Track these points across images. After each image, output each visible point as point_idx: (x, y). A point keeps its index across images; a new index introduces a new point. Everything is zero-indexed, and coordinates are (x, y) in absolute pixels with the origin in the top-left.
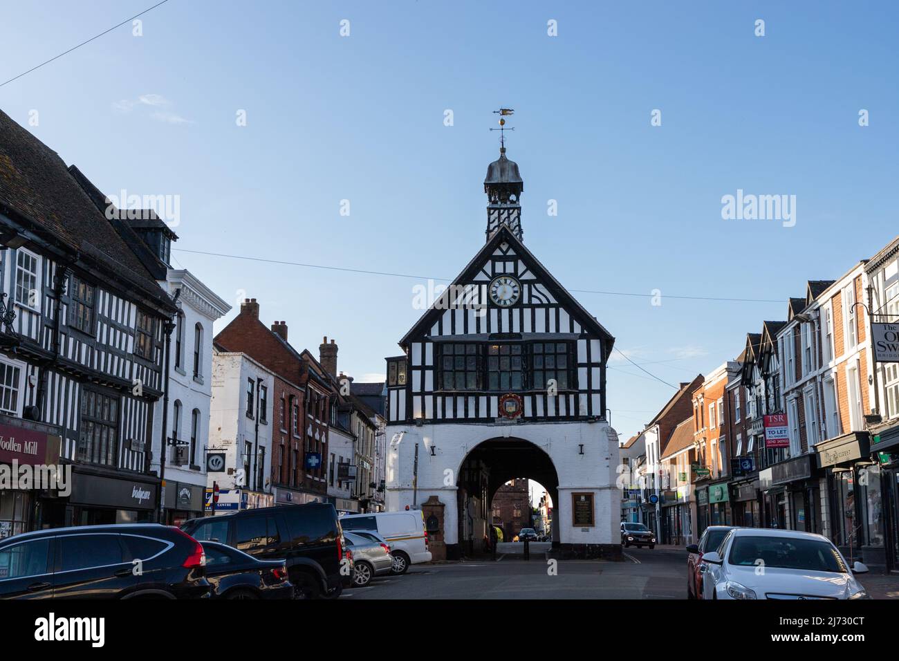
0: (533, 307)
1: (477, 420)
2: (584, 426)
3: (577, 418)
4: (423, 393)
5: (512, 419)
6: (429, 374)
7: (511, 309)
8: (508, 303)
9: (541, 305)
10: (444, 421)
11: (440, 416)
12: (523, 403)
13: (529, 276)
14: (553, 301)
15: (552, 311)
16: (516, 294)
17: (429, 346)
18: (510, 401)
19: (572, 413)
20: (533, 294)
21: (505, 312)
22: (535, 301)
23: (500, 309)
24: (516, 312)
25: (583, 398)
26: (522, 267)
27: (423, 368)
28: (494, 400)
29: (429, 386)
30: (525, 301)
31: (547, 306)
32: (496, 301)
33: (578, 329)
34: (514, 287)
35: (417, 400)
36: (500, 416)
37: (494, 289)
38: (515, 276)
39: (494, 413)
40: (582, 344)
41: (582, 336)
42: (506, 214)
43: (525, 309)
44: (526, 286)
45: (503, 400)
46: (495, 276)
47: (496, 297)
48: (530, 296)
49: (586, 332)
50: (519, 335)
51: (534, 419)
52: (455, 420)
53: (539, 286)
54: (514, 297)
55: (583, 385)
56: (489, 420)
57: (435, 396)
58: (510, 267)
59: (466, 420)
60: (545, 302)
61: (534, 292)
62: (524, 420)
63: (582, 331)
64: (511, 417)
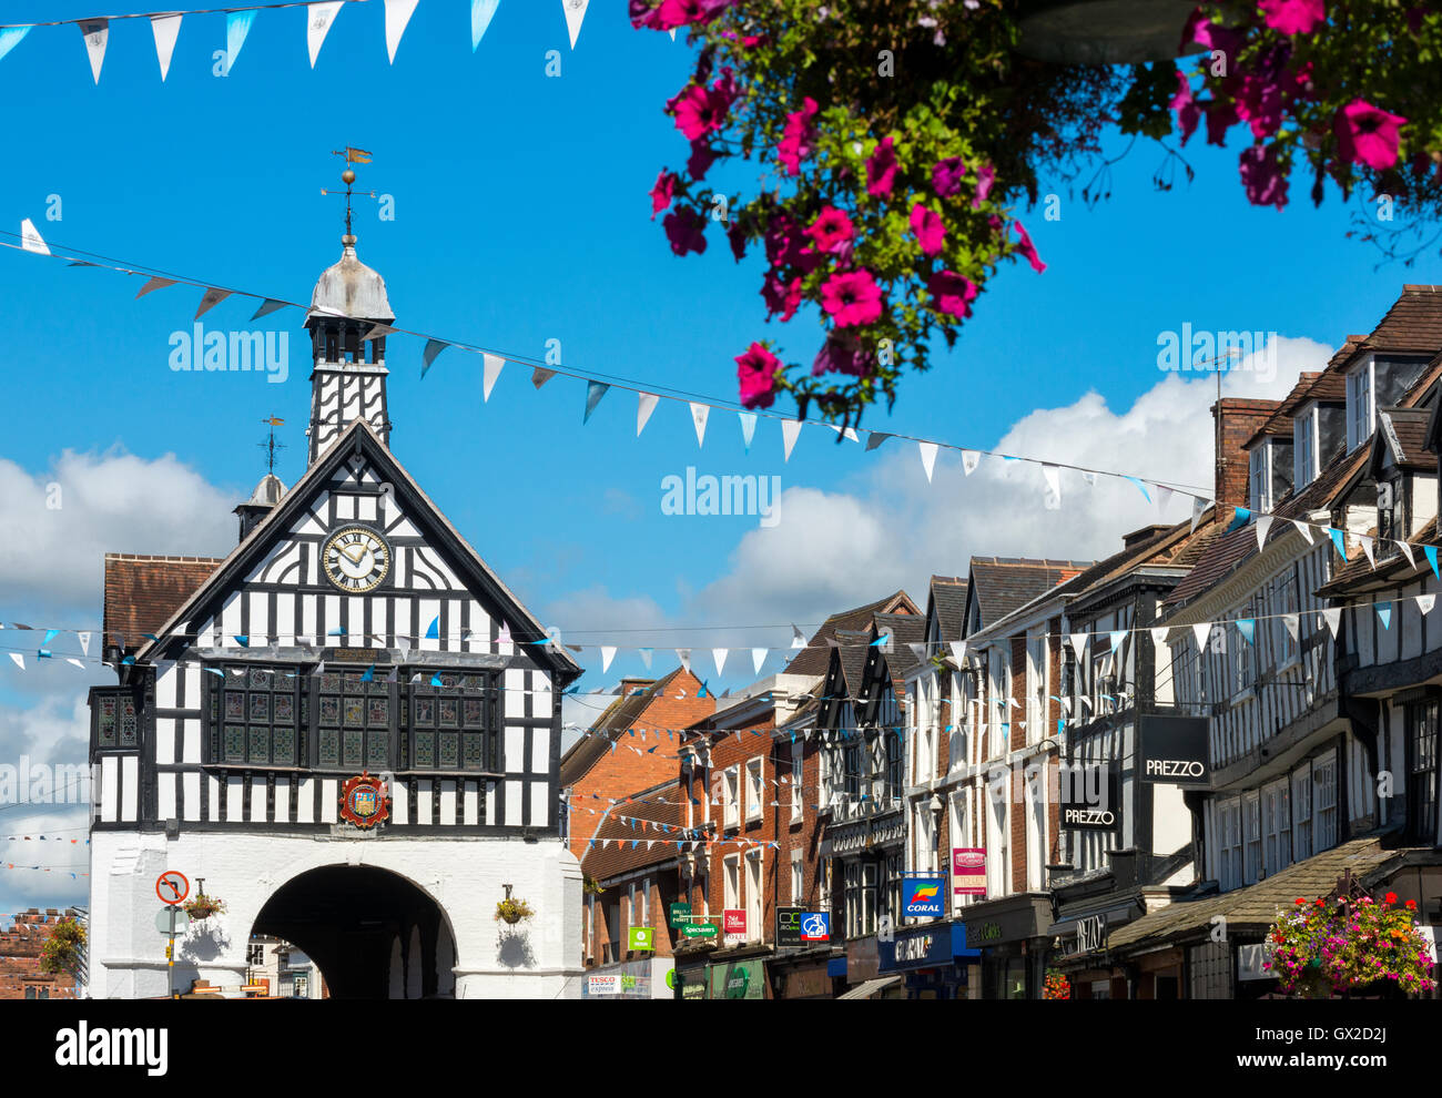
0: (415, 596)
1: (293, 827)
2: (517, 846)
3: (501, 830)
4: (179, 769)
5: (367, 828)
6: (193, 728)
7: (368, 597)
8: (363, 584)
9: (433, 593)
10: (224, 826)
11: (214, 816)
12: (390, 797)
13: (407, 529)
14: (457, 585)
15: (455, 606)
16: (380, 568)
17: (194, 672)
18: (360, 791)
19: (490, 820)
20: (415, 568)
21: (356, 605)
22: (419, 584)
23: (345, 596)
24: (379, 605)
25: (513, 790)
26: (392, 511)
27: (180, 715)
28: (330, 787)
29: (193, 754)
30: (400, 582)
31: (445, 596)
32: (337, 580)
33: (507, 647)
34: (375, 551)
35: (166, 782)
36: (341, 821)
37: (333, 554)
38: (377, 526)
39: (330, 814)
40: (514, 678)
41: (514, 662)
42: (355, 388)
43: (398, 601)
44: (400, 552)
45: (349, 788)
46: (336, 525)
47: (337, 571)
48: (410, 571)
49: (523, 653)
50: (383, 655)
51: (413, 829)
52: (247, 826)
53: (429, 552)
54: (375, 573)
55: (514, 763)
56: (318, 828)
57: (206, 772)
58: (368, 508)
59: (270, 828)
60: (440, 586)
61: (418, 565)
62: (389, 830)
63: (516, 652)
64: (364, 825)
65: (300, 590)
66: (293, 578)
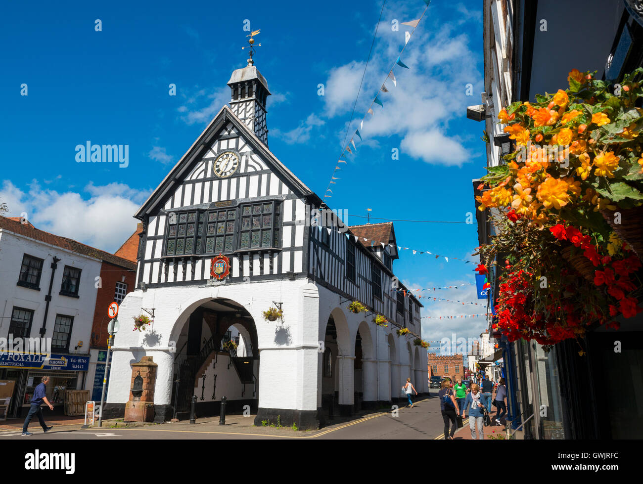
0: (247, 175)
1: (193, 283)
2: (287, 283)
3: (280, 276)
4: (152, 260)
5: (221, 280)
6: (159, 243)
7: (229, 178)
8: (228, 174)
9: (256, 173)
10: (166, 284)
11: (163, 280)
12: (231, 263)
13: (247, 149)
14: (265, 167)
15: (264, 177)
16: (235, 166)
17: (163, 219)
18: (219, 262)
19: (275, 272)
20: (249, 163)
21: (225, 183)
22: (250, 170)
23: (221, 180)
24: (234, 181)
25: (286, 256)
26: (242, 142)
27: (155, 238)
28: (208, 262)
29: (158, 254)
30: (242, 171)
31: (259, 173)
32: (218, 174)
33: (286, 190)
34: (234, 160)
35: (147, 267)
36: (212, 278)
37: (218, 164)
38: (236, 150)
39: (207, 275)
40: (288, 205)
41: (288, 197)
42: (244, 106)
43: (241, 179)
44: (244, 158)
45: (214, 262)
46: (220, 152)
47: (218, 170)
48: (247, 165)
49: (292, 193)
50: (234, 202)
51: (241, 279)
52: (175, 284)
53: (255, 157)
54: (233, 168)
55: (286, 243)
56: (203, 282)
57: (162, 261)
58: (232, 144)
59: (184, 283)
60: (259, 169)
62: (232, 280)
63: (289, 192)
64: (220, 278)
65: (203, 181)
66: (202, 176)
